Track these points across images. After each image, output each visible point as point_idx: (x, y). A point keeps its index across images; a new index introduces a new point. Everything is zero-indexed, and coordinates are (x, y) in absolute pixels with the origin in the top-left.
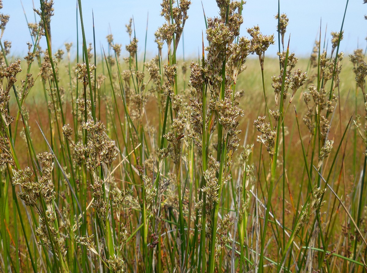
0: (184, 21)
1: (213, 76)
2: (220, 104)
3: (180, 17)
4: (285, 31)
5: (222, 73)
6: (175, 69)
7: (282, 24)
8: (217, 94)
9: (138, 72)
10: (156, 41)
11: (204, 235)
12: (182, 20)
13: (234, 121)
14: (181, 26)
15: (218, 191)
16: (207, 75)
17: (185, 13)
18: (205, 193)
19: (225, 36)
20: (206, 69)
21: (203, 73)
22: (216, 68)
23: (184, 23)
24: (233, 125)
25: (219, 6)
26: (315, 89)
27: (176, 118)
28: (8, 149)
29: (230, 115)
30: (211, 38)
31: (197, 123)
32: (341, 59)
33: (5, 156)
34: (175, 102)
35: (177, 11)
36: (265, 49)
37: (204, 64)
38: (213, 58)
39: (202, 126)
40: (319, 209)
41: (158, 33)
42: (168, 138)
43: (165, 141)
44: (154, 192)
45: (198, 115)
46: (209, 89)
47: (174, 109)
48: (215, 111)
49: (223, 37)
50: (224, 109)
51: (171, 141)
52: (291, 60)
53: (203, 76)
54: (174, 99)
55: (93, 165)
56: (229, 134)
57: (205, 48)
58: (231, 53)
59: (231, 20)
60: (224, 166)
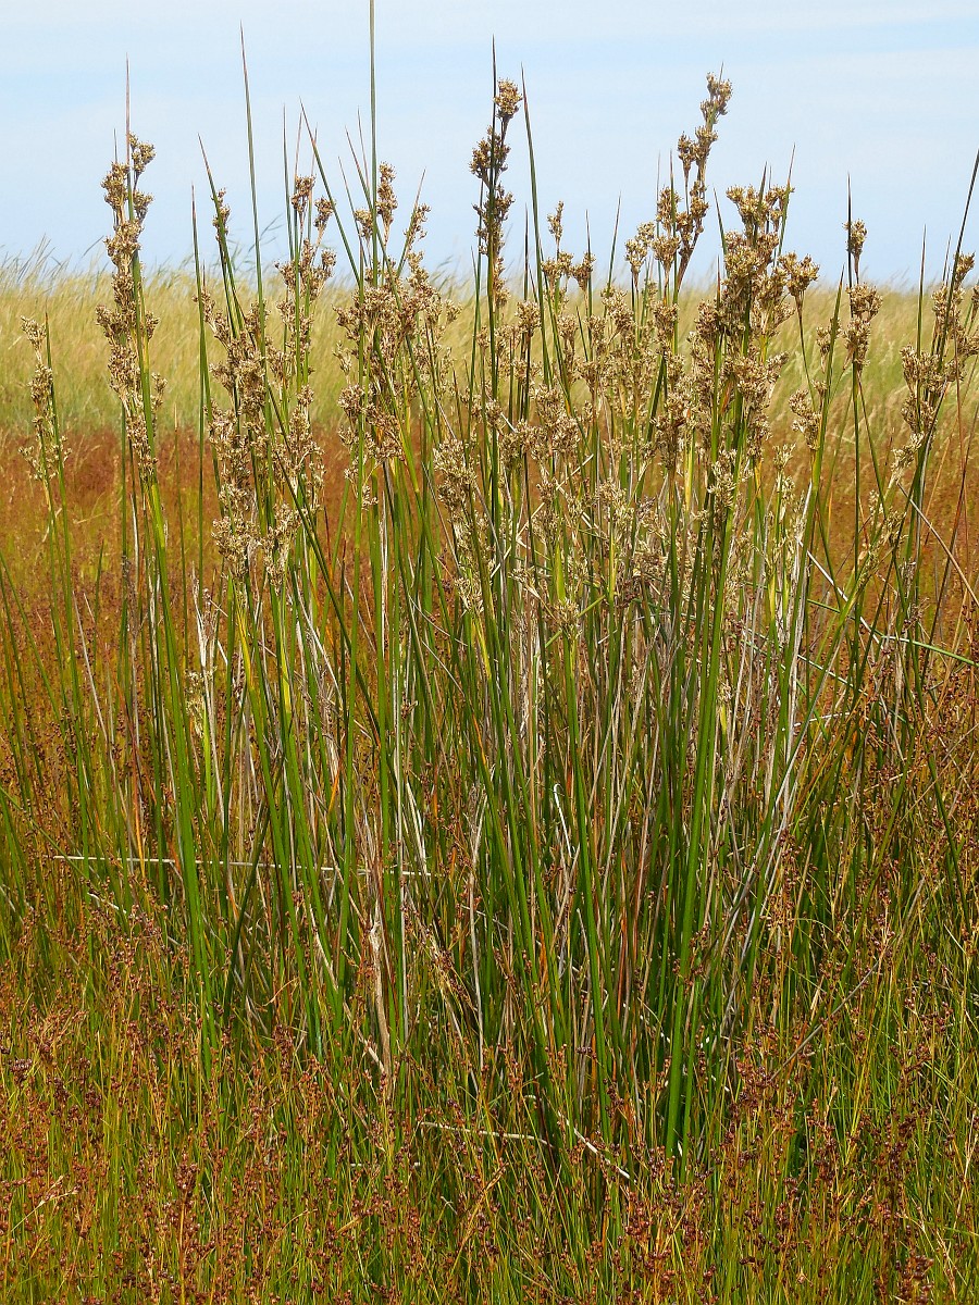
0: (696, 235)
1: (731, 323)
2: (741, 361)
3: (688, 228)
4: (860, 251)
5: (745, 318)
6: (675, 312)
7: (855, 239)
8: (736, 350)
9: (592, 319)
10: (628, 259)
11: (710, 561)
12: (693, 235)
13: (759, 388)
14: (691, 243)
15: (733, 492)
16: (723, 321)
17: (699, 223)
18: (713, 495)
19: (750, 266)
20: (722, 313)
21: (717, 318)
22: (737, 312)
23: (695, 239)
24: (758, 395)
25: (744, 220)
26: (912, 352)
27: (674, 390)
28: (396, 433)
29: (755, 379)
30: (732, 269)
31: (706, 390)
32: (959, 302)
33: (391, 445)
34: (672, 366)
35: (684, 217)
36: (803, 288)
37: (719, 306)
38: (734, 296)
39: (714, 396)
40: (896, 548)
41: (634, 242)
42: (658, 425)
43: (654, 428)
44: (629, 514)
45: (707, 380)
46: (725, 341)
47: (671, 377)
48: (731, 376)
49: (748, 267)
50: (745, 370)
51: (663, 429)
52: (870, 302)
53: (716, 322)
54: (672, 361)
55: (541, 456)
56: (751, 408)
57: (722, 281)
58: (758, 289)
59: (761, 239)
60: (742, 457)
